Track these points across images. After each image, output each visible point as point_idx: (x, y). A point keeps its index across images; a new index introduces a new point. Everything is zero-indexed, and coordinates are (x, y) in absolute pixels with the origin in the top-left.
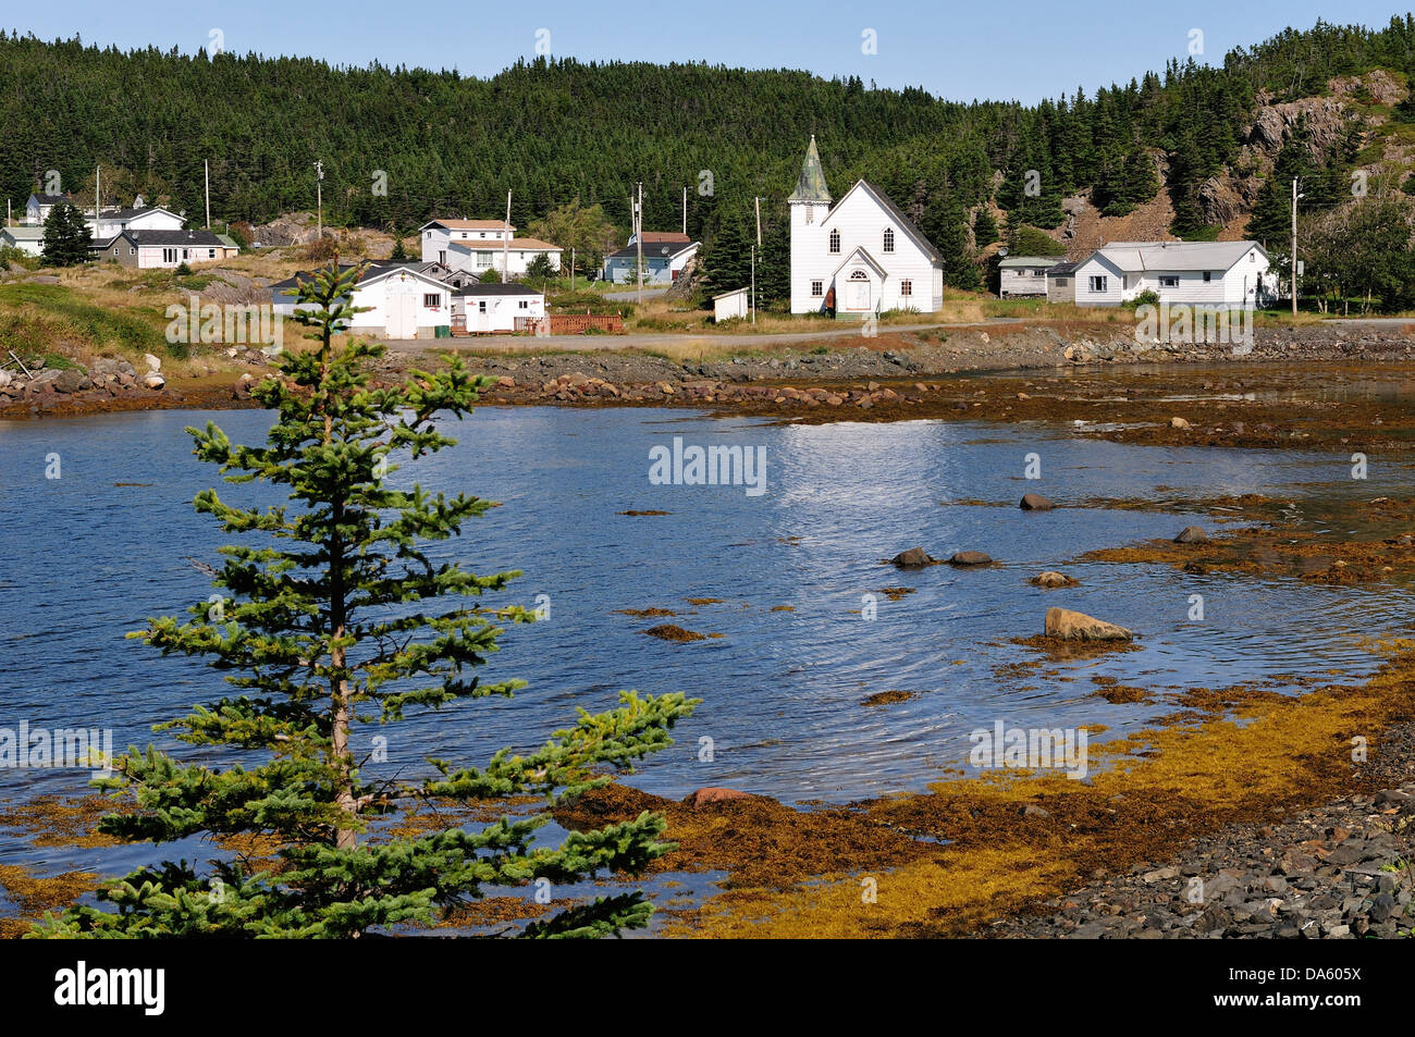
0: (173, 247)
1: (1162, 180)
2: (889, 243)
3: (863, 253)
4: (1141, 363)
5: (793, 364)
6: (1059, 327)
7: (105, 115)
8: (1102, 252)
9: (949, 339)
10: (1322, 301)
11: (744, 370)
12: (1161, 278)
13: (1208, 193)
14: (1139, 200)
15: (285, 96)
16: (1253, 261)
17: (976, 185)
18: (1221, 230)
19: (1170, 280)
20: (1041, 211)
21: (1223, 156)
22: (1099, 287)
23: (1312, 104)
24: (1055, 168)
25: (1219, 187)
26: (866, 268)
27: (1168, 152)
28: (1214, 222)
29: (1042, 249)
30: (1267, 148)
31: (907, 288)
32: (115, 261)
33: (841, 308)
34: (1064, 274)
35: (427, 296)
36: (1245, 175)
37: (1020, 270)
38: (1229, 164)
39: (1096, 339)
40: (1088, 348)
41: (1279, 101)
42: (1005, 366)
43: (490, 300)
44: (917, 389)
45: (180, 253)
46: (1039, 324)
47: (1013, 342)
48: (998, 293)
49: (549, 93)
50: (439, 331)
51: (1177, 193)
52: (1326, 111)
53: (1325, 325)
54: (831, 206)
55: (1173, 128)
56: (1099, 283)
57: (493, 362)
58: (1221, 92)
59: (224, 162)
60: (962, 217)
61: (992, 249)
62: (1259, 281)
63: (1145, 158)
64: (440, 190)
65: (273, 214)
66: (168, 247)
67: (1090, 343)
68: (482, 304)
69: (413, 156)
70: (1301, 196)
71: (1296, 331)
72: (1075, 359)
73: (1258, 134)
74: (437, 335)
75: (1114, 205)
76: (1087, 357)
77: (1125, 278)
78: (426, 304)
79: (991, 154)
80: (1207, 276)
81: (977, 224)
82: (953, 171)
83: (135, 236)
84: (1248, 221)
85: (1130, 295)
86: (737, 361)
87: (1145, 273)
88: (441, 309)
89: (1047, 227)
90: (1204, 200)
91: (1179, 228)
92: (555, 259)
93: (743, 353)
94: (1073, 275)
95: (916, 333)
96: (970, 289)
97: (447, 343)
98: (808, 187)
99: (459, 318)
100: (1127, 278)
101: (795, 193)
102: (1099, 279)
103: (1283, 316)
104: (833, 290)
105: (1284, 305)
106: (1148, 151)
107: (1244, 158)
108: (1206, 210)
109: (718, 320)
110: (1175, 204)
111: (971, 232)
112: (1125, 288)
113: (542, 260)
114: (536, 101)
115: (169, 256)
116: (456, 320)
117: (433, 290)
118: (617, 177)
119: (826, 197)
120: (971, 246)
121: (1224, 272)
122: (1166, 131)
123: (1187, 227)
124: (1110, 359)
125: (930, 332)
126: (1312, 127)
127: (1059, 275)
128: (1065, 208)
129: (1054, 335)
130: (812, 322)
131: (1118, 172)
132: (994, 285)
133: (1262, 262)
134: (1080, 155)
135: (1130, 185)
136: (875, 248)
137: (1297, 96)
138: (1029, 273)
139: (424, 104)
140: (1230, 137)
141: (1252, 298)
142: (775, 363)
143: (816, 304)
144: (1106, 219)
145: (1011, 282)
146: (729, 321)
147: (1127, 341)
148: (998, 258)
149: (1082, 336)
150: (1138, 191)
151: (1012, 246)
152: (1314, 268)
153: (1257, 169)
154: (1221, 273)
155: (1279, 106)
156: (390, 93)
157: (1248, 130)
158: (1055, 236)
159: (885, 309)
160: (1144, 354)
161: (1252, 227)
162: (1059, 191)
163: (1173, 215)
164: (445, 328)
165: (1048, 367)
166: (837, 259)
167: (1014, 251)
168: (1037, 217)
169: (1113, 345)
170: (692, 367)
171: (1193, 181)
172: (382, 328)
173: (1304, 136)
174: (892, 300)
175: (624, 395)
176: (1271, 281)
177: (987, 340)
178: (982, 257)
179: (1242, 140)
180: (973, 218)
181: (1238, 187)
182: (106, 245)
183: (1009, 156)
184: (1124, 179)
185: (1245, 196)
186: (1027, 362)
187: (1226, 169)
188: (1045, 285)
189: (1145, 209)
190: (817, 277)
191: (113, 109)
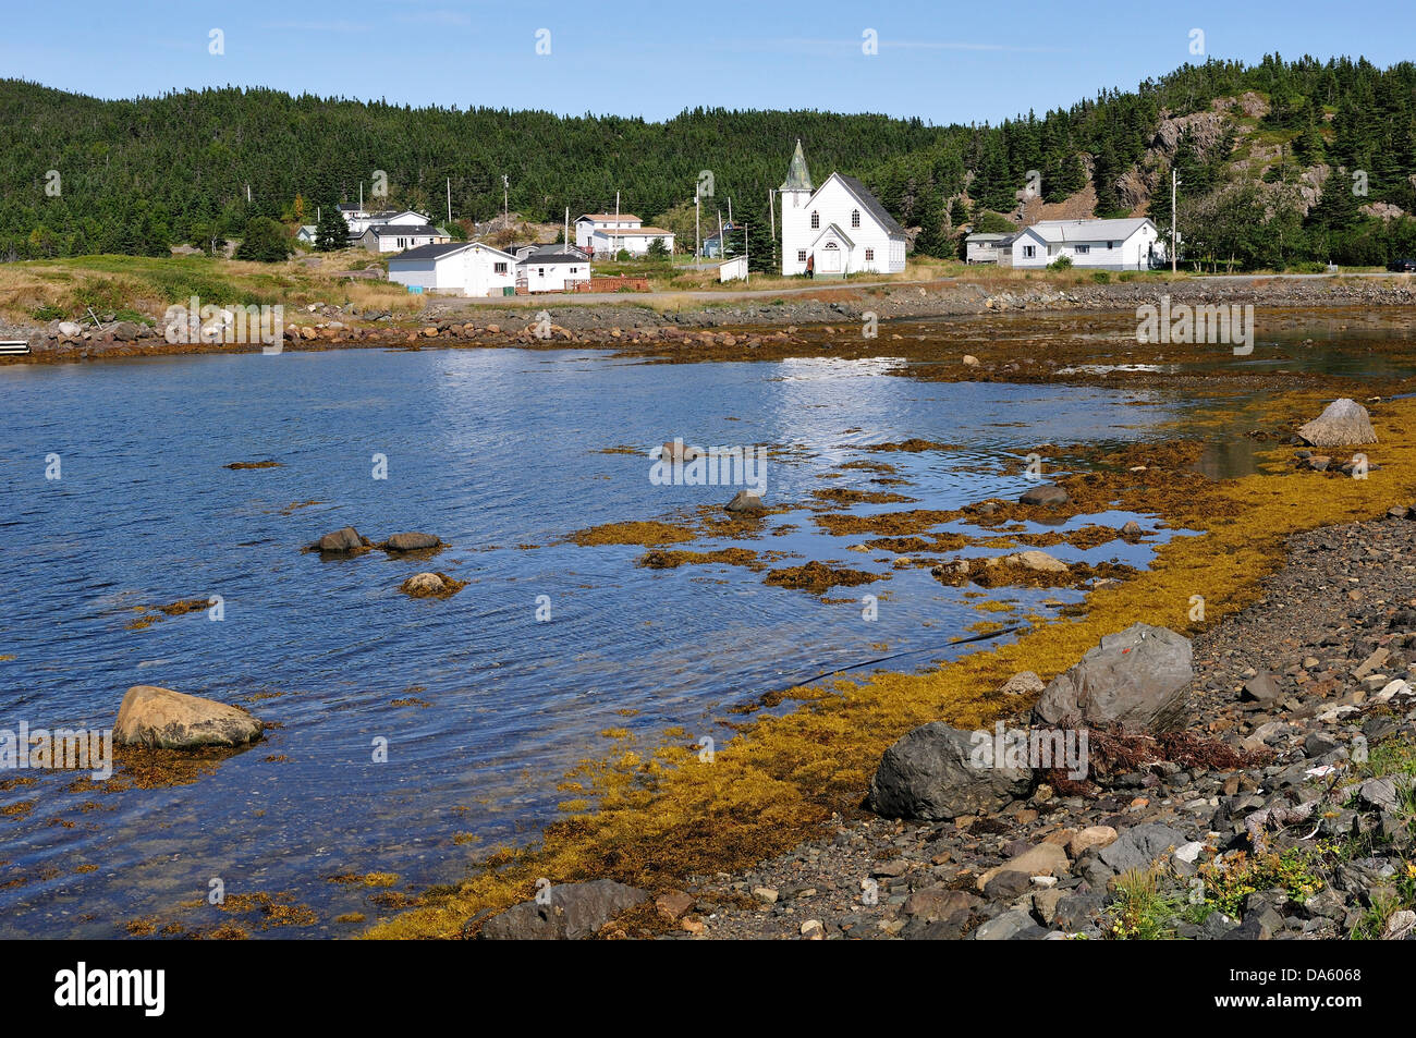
0: (404, 237)
1: (1089, 176)
2: (856, 220)
3: (835, 228)
4: (1047, 310)
5: (752, 313)
6: (985, 284)
7: (392, 149)
8: (1032, 228)
9: (892, 294)
10: (1197, 263)
11: (713, 319)
12: (1076, 247)
13: (1121, 185)
14: (1072, 191)
15: (519, 136)
16: (1145, 233)
17: (952, 182)
18: (1131, 211)
19: (1083, 247)
20: (1000, 200)
21: (1133, 157)
22: (1030, 255)
23: (1198, 118)
24: (1011, 168)
25: (1130, 180)
26: (837, 240)
27: (1094, 155)
28: (1125, 205)
29: (998, 227)
30: (1166, 151)
31: (870, 255)
32: (363, 247)
33: (818, 270)
34: (1007, 247)
35: (496, 264)
36: (1149, 171)
37: (981, 243)
38: (1138, 163)
39: (1013, 292)
40: (1006, 299)
41: (1175, 116)
42: (935, 313)
43: (547, 267)
44: (826, 332)
45: (409, 241)
46: (969, 281)
47: (945, 295)
48: (965, 260)
49: (702, 131)
50: (507, 291)
51: (1099, 183)
52: (1208, 123)
53: (1193, 280)
54: (812, 193)
55: (1099, 138)
56: (1030, 251)
57: (511, 313)
58: (1133, 109)
59: (462, 179)
60: (941, 204)
61: (963, 228)
62: (1150, 248)
63: (1077, 160)
64: (606, 195)
65: (493, 215)
66: (400, 237)
67: (1009, 296)
68: (541, 270)
69: (592, 173)
70: (1180, 183)
71: (1170, 285)
72: (994, 308)
73: (1159, 140)
74: (505, 295)
75: (1053, 194)
76: (1004, 306)
77: (1049, 247)
78: (496, 270)
79: (965, 159)
80: (1110, 245)
81: (953, 210)
82: (935, 172)
83: (377, 230)
84: (1149, 205)
85: (1052, 260)
86: (708, 311)
87: (1064, 243)
88: (508, 274)
89: (1004, 212)
90: (1119, 191)
91: (1100, 211)
92: (669, 243)
93: (716, 305)
94: (1011, 245)
95: (866, 289)
96: (945, 258)
97: (511, 300)
98: (795, 179)
99: (522, 280)
100: (1050, 247)
101: (785, 183)
102: (1030, 248)
103: (1165, 274)
104: (812, 257)
105: (1167, 266)
106: (1079, 155)
107: (1149, 158)
108: (1120, 198)
109: (722, 280)
110: (1098, 193)
111: (948, 215)
112: (1049, 254)
113: (658, 242)
114: (693, 136)
115: (401, 243)
116: (522, 283)
117: (502, 260)
118: (729, 184)
119: (808, 186)
120: (948, 226)
121: (1123, 241)
122: (1093, 140)
123: (1104, 210)
124: (1023, 308)
125: (880, 287)
126: (1198, 134)
127: (1006, 246)
128: (1017, 198)
129: (980, 289)
130: (794, 281)
131: (1056, 171)
132: (963, 254)
133: (1152, 234)
134: (1030, 159)
135: (1065, 180)
136: (845, 224)
137: (1189, 112)
138: (987, 245)
139: (618, 140)
140: (1139, 143)
141: (1144, 261)
142: (738, 312)
143: (802, 268)
144: (1047, 205)
145: (973, 252)
146: (730, 281)
147: (1038, 294)
148: (966, 235)
149: (1003, 290)
150: (1071, 184)
151: (976, 226)
152: (1191, 238)
153: (1158, 166)
154: (1120, 242)
155: (1175, 119)
156: (594, 132)
157: (1152, 138)
158: (1008, 218)
159: (852, 271)
160: (1052, 303)
161: (1150, 209)
162: (1014, 185)
163: (1097, 201)
164: (511, 289)
165: (971, 314)
166: (816, 233)
167: (977, 229)
168: (997, 204)
169: (1027, 297)
170: (669, 316)
171: (1111, 176)
172: (462, 289)
173: (1190, 141)
174: (858, 264)
175: (575, 339)
176: (1159, 248)
177: (925, 294)
178: (956, 235)
179: (1148, 145)
180: (950, 206)
181: (1144, 180)
182: (359, 236)
183: (978, 159)
184: (1060, 175)
185: (1149, 187)
186: (956, 310)
187: (1135, 167)
188: (996, 254)
189: (1076, 198)
190: (802, 247)
191: (397, 146)
